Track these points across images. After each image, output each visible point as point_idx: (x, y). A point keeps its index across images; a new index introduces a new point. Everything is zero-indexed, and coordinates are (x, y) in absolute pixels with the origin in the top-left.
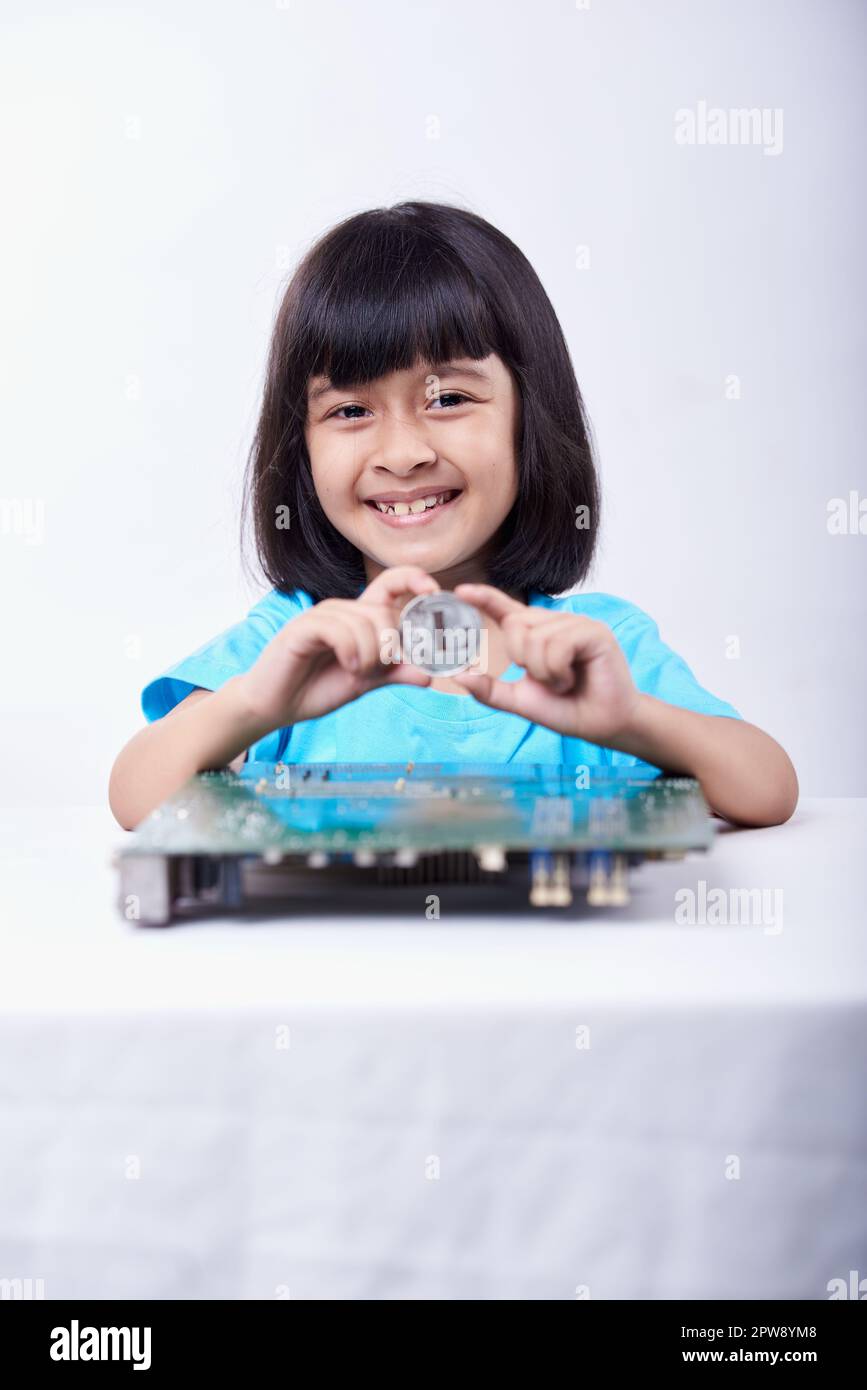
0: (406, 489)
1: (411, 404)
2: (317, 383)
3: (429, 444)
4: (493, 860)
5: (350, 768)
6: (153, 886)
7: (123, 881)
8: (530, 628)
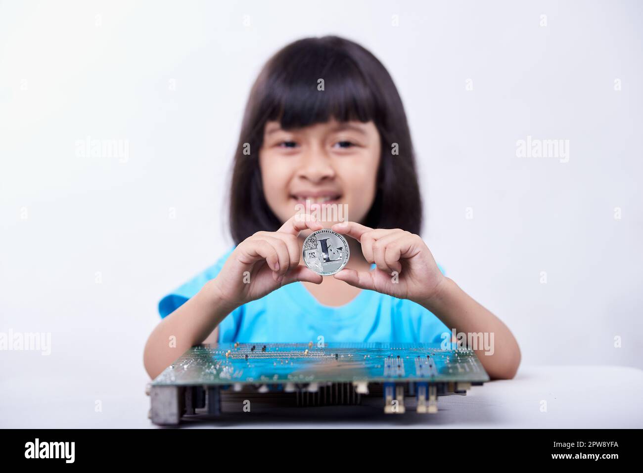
0: (315, 190)
1: (323, 143)
2: (272, 126)
3: (331, 166)
4: (362, 388)
5: (277, 345)
6: (170, 404)
7: (153, 401)
8: (376, 240)
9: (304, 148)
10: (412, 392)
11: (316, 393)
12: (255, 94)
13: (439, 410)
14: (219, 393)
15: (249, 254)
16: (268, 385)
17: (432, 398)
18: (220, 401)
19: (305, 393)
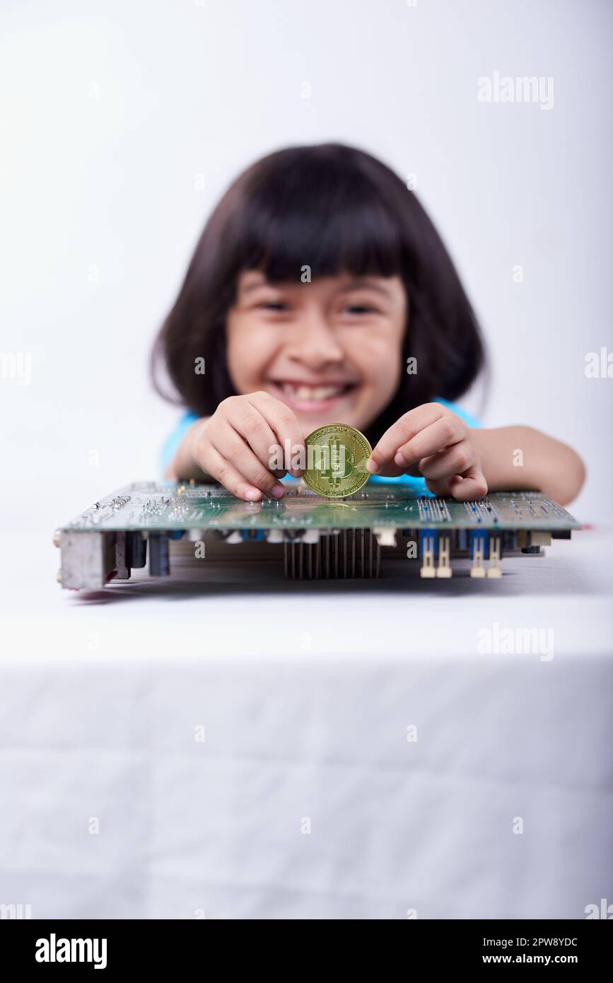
1: (327, 308)
2: (251, 278)
3: (338, 346)
4: (387, 538)
6: (91, 558)
7: (63, 555)
10: (463, 546)
11: (314, 545)
13: (503, 574)
14: (167, 544)
16: (242, 532)
17: (495, 555)
18: (167, 556)
19: (297, 545)
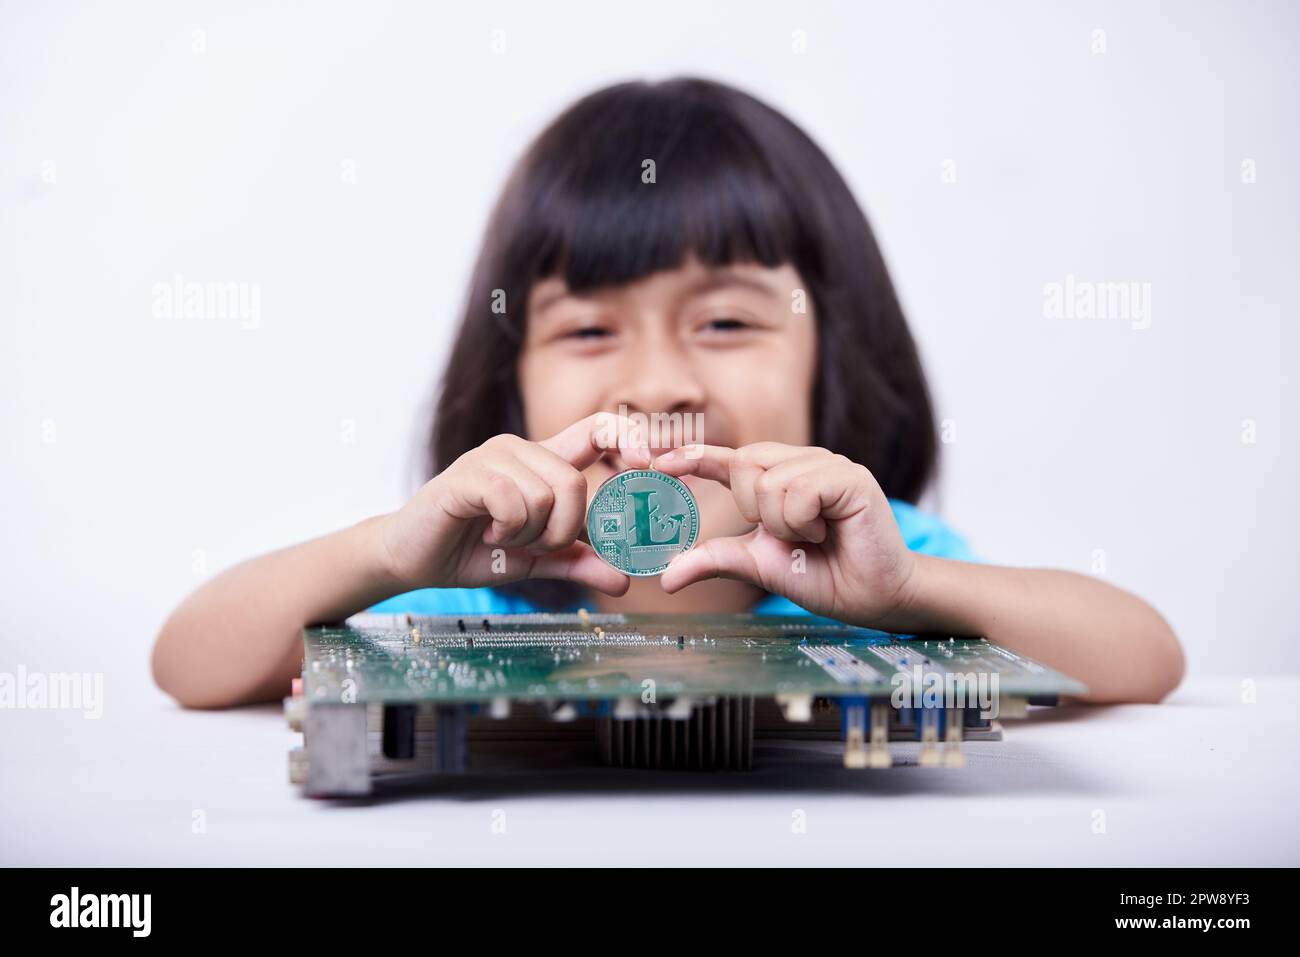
4: (799, 710)
8: (765, 470)
9: (627, 336)
12: (500, 220)
15: (467, 502)
16: (577, 703)
17: (954, 733)
